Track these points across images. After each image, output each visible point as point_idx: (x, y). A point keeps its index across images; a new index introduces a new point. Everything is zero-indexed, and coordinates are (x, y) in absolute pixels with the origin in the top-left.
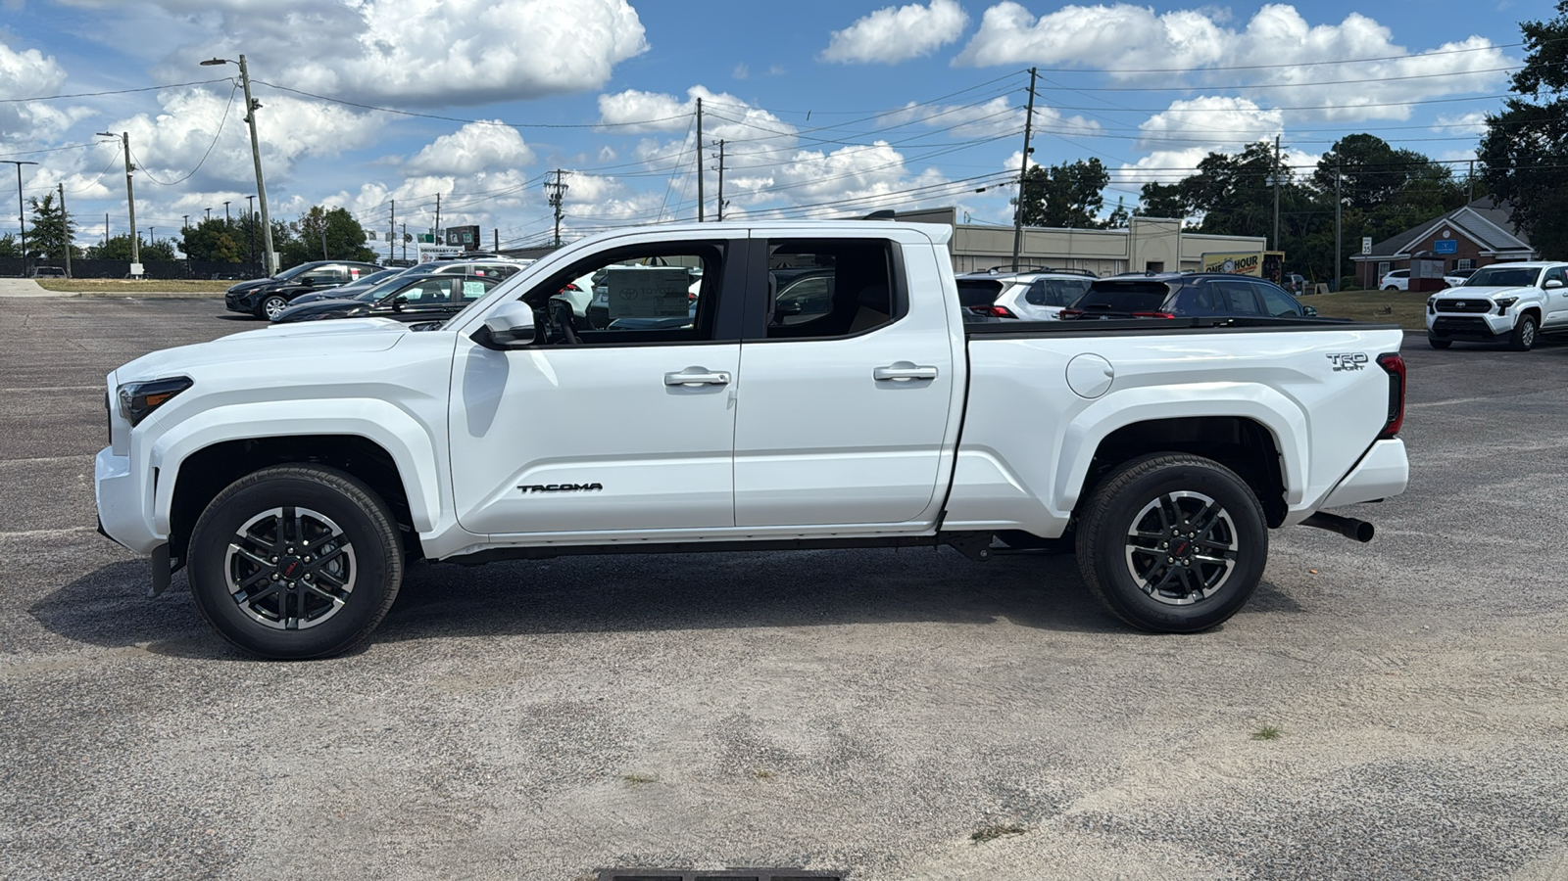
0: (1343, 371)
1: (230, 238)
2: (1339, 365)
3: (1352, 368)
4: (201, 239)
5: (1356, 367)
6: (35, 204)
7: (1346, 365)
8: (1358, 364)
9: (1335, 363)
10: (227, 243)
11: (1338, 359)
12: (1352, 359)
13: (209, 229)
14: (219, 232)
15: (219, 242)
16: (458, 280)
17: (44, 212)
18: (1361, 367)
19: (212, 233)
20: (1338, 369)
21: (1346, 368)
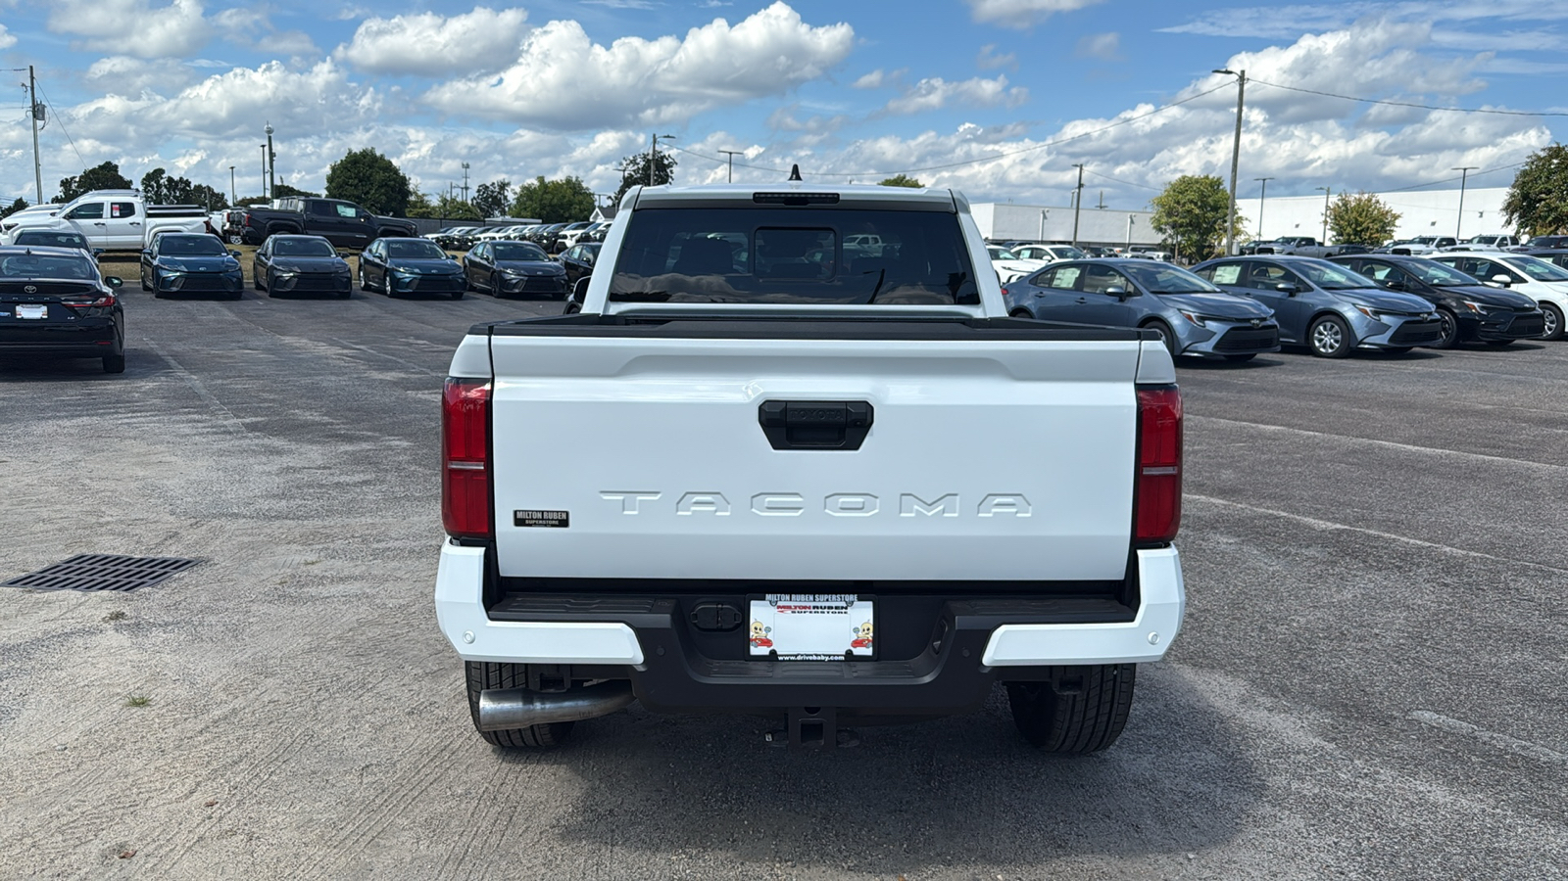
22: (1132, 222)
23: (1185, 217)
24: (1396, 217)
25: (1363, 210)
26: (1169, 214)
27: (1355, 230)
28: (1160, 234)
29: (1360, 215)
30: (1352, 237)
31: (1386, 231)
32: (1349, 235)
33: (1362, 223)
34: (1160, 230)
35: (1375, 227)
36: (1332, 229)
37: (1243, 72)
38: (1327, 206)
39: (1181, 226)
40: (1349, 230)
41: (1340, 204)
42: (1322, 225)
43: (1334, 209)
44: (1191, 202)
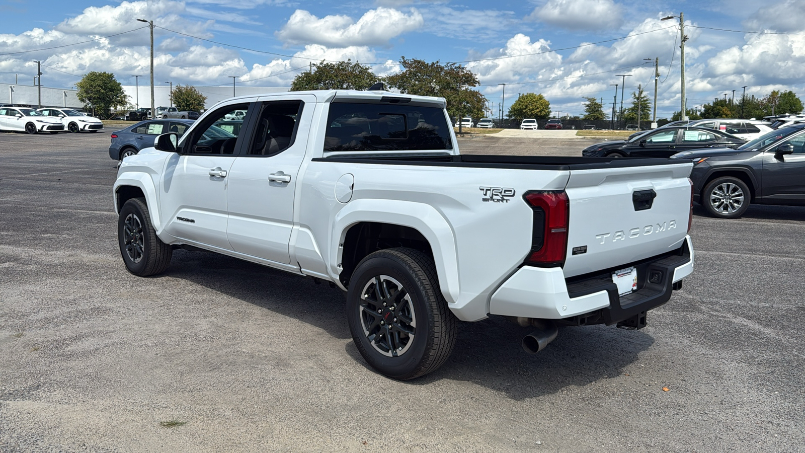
0: (491, 202)
1: (728, 109)
2: (488, 197)
3: (498, 200)
4: (712, 110)
5: (503, 200)
6: (635, 95)
7: (494, 197)
8: (505, 198)
9: (485, 195)
10: (726, 112)
11: (488, 192)
12: (501, 193)
13: (717, 105)
14: (722, 107)
15: (721, 112)
16: (683, 130)
17: (638, 99)
18: (507, 200)
19: (718, 107)
20: (487, 200)
21: (494, 200)
22: (66, 95)
23: (96, 94)
24: (205, 98)
25: (189, 95)
26: (87, 92)
27: (186, 104)
28: (82, 103)
29: (188, 97)
30: (186, 107)
31: (200, 105)
32: (183, 106)
33: (190, 101)
34: (82, 100)
35: (196, 103)
36: (175, 103)
37: (152, 22)
38: (171, 92)
39: (94, 98)
40: (183, 104)
41: (178, 91)
42: (170, 101)
43: (175, 93)
44: (99, 86)
